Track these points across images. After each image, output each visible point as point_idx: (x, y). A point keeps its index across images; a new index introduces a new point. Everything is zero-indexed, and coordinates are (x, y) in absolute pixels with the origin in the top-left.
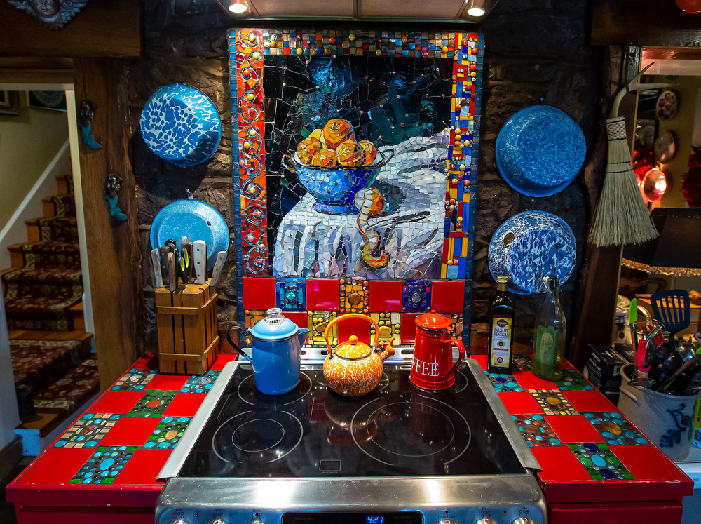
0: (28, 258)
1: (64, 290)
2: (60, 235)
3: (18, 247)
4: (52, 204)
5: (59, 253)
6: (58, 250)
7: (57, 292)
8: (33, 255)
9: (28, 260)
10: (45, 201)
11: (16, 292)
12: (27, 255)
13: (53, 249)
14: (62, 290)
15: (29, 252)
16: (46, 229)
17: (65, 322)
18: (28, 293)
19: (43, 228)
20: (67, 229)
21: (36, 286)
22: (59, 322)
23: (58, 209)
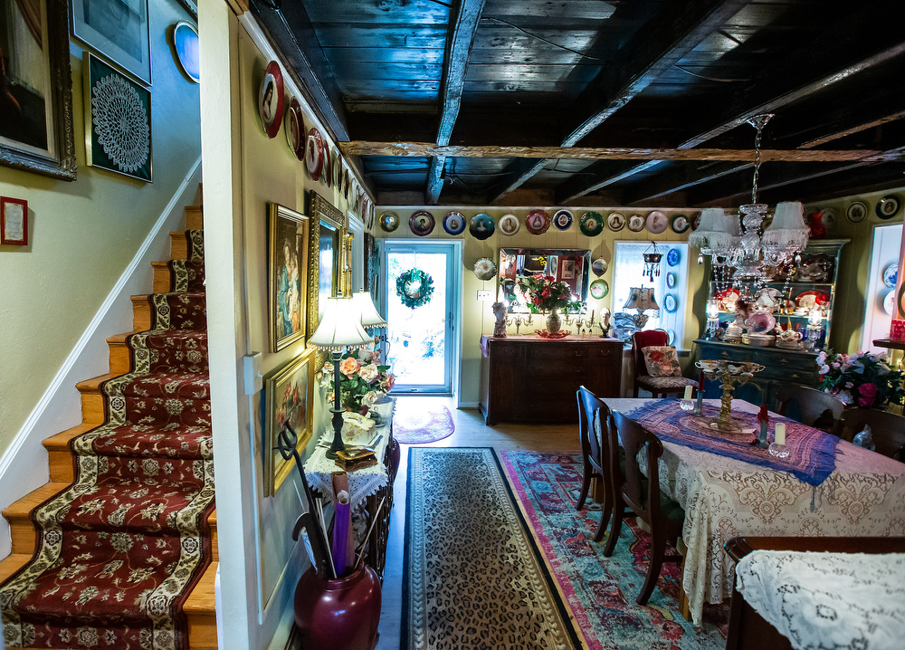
0: (84, 464)
1: (161, 543)
2: (145, 413)
3: (64, 441)
4: (126, 350)
5: (147, 456)
6: (146, 451)
7: (146, 547)
8: (95, 459)
9: (83, 469)
10: (113, 344)
11: (59, 546)
12: (82, 459)
13: (136, 448)
14: (159, 545)
15: (86, 453)
16: (118, 400)
17: (172, 633)
18: (84, 549)
19: (111, 398)
20: (158, 400)
21: (102, 535)
22: (156, 633)
23: (137, 358)
